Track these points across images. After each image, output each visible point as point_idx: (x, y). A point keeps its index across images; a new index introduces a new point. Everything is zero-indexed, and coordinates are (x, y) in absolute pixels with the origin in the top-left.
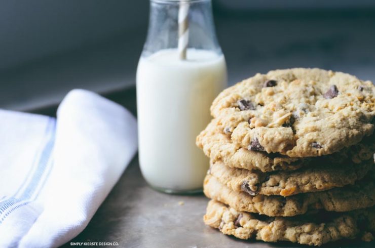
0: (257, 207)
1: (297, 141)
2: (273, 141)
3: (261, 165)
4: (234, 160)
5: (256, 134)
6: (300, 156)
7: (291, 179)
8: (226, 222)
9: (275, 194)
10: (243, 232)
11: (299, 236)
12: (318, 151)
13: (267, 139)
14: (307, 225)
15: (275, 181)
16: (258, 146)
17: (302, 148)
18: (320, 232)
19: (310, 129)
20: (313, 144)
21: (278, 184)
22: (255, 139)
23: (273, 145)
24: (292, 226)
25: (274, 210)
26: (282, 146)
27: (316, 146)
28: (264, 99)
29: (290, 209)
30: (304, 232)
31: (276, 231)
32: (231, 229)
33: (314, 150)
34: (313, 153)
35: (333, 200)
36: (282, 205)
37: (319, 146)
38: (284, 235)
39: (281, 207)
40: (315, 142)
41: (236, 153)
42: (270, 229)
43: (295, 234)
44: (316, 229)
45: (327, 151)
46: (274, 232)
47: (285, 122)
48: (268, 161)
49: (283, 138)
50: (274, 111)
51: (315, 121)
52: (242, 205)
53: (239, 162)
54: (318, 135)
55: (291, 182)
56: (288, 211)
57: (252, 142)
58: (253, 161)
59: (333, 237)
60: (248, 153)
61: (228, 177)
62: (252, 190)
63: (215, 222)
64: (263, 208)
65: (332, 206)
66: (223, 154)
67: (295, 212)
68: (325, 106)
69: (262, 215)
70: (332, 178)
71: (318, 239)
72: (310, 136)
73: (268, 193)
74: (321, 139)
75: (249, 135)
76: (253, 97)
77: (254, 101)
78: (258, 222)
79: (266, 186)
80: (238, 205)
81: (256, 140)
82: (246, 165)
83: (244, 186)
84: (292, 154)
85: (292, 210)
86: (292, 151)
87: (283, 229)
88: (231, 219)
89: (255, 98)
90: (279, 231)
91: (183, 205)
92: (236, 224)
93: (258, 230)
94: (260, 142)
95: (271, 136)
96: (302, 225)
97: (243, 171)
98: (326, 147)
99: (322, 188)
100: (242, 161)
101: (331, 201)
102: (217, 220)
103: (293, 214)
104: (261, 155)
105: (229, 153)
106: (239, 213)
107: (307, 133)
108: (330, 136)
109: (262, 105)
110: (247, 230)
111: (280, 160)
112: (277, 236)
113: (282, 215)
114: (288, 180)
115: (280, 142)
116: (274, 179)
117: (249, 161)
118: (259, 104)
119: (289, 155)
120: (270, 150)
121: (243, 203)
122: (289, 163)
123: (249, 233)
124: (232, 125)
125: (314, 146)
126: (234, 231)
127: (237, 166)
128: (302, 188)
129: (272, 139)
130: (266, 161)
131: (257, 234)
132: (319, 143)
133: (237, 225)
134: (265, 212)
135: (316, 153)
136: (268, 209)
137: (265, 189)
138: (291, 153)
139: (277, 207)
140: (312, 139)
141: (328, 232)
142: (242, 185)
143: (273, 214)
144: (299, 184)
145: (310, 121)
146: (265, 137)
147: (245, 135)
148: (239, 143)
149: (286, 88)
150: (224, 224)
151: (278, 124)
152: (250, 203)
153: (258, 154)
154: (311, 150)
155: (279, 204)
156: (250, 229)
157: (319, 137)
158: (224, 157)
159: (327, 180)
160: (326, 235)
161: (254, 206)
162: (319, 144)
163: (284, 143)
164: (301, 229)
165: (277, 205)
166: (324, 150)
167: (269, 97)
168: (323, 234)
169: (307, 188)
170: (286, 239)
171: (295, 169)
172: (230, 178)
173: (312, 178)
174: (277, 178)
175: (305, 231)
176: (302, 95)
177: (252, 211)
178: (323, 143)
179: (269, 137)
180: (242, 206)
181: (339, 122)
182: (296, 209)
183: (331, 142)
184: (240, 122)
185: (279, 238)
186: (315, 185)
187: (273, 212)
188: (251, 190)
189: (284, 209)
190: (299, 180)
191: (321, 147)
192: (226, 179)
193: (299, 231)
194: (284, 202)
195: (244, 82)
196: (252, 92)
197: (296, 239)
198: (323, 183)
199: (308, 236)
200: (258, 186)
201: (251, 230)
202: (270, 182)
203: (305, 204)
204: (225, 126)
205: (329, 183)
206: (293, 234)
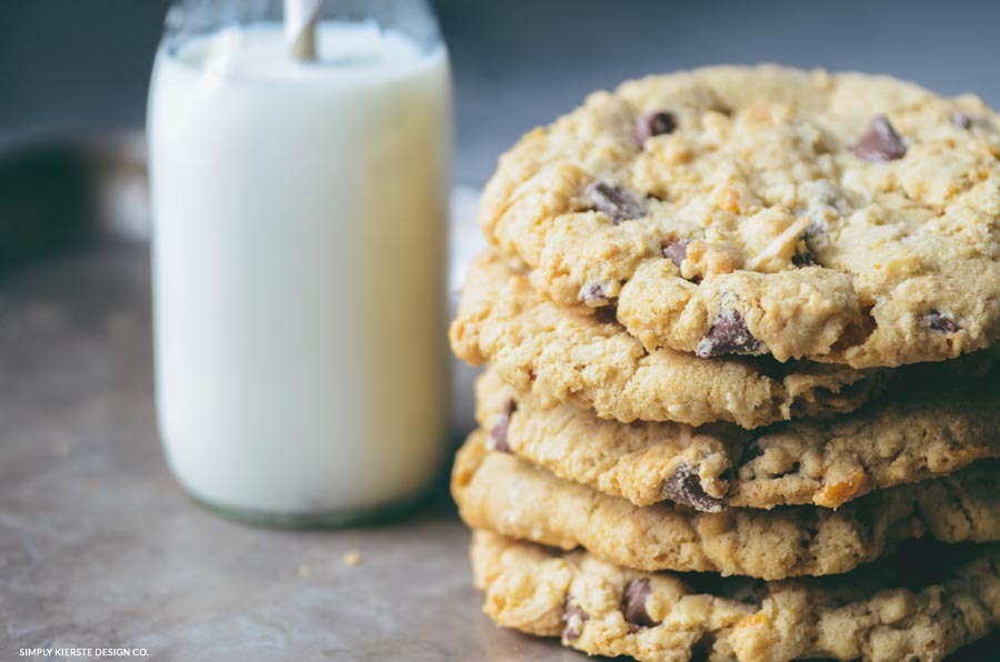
0: (718, 551)
1: (874, 312)
2: (803, 318)
3: (742, 404)
4: (637, 396)
5: (731, 297)
6: (892, 362)
7: (840, 445)
8: (591, 612)
9: (789, 503)
10: (666, 643)
11: (867, 638)
12: (950, 342)
13: (777, 315)
14: (888, 597)
15: (785, 455)
16: (740, 340)
17: (900, 335)
18: (935, 618)
19: (904, 269)
20: (930, 318)
21: (794, 468)
22: (729, 315)
23: (800, 332)
24: (838, 604)
25: (784, 556)
26: (831, 334)
27: (942, 325)
28: (666, 177)
29: (835, 549)
30: (881, 623)
31: (792, 631)
32: (622, 637)
33: (938, 337)
34: (937, 348)
35: (966, 504)
36: (808, 537)
37: (950, 325)
38: (814, 639)
39: (804, 544)
40: (934, 311)
41: (641, 370)
42: (771, 624)
43: (856, 633)
44: (919, 609)
45: (978, 340)
46: (784, 633)
47: (797, 251)
48: (768, 390)
49: (835, 306)
50: (738, 213)
51: (898, 238)
52: (656, 550)
53: (657, 400)
54: (940, 287)
55: (840, 454)
56: (833, 557)
57: (713, 328)
58: (713, 393)
59: (972, 630)
60: (690, 368)
61: (602, 456)
62: (713, 493)
63: (543, 617)
64: (742, 553)
65: (967, 525)
66: (590, 375)
67: (856, 555)
68: (885, 184)
69: (732, 577)
70: (977, 431)
71: (932, 644)
72: (912, 290)
73: (769, 502)
74: (952, 300)
75: (700, 304)
76: (622, 174)
77: (631, 186)
78: (711, 604)
79: (753, 478)
80: (640, 550)
81: (731, 320)
82: (687, 410)
83: (680, 482)
84: (867, 357)
85: (847, 551)
86: (866, 347)
87: (810, 618)
88: (612, 602)
89: (631, 174)
90: (801, 628)
91: (360, 562)
92: (630, 613)
93: (718, 631)
94: (749, 323)
95: (791, 301)
96: (869, 599)
97: (651, 432)
98: (973, 326)
99: (948, 467)
100: (674, 397)
101: (960, 507)
102: (548, 607)
103: (848, 566)
104: (742, 370)
105: (613, 374)
106: (629, 576)
107: (897, 284)
108: (977, 287)
109: (659, 195)
110: (681, 635)
111: (810, 381)
112: (797, 643)
113: (809, 571)
114: (829, 447)
115: (825, 320)
116: (783, 450)
117: (700, 395)
118: (650, 196)
119: (852, 364)
120: (789, 350)
121: (656, 541)
122: (836, 389)
123: (687, 645)
124: (613, 275)
125: (933, 326)
126: (635, 643)
127: (651, 415)
128: (879, 474)
129: (797, 312)
130: (762, 390)
131: (715, 646)
132: (947, 314)
133: (639, 620)
134: (750, 567)
135: (944, 347)
136: (762, 554)
137: (754, 489)
138: (862, 354)
139: (793, 544)
140: (924, 301)
141: (954, 616)
142: (673, 478)
143: (781, 570)
144: (868, 459)
145: (884, 241)
146: (767, 304)
147: (682, 305)
148: (659, 333)
149: (724, 135)
150: (585, 618)
151: (779, 256)
152: (684, 541)
153: (729, 367)
154: (928, 340)
155: (797, 534)
156: (691, 629)
157: (943, 294)
158: (597, 386)
159: (961, 439)
160: (954, 627)
161: (700, 551)
162: (951, 316)
163: (838, 320)
164: (868, 613)
165: (793, 538)
166: (967, 336)
167: (681, 169)
168: (943, 621)
169: (897, 471)
170: (822, 651)
171: (850, 409)
172: (607, 460)
173: (913, 435)
174: (791, 446)
175: (886, 620)
176: (794, 156)
177: (696, 565)
178: (960, 314)
179: (783, 304)
180: (656, 554)
181: (987, 236)
182: (858, 546)
183: (986, 308)
184: (639, 260)
185: (800, 650)
186: (926, 459)
187: (782, 563)
188: (705, 495)
189: (817, 551)
190: (866, 446)
191: (957, 329)
192: (593, 464)
193: (865, 621)
194: (809, 525)
195: (563, 123)
196: (615, 156)
197: (859, 647)
198: (952, 449)
199: (897, 635)
200: (729, 477)
201: (693, 635)
202: (768, 461)
203: (881, 528)
204: (584, 280)
205: (969, 446)
206: (850, 633)
